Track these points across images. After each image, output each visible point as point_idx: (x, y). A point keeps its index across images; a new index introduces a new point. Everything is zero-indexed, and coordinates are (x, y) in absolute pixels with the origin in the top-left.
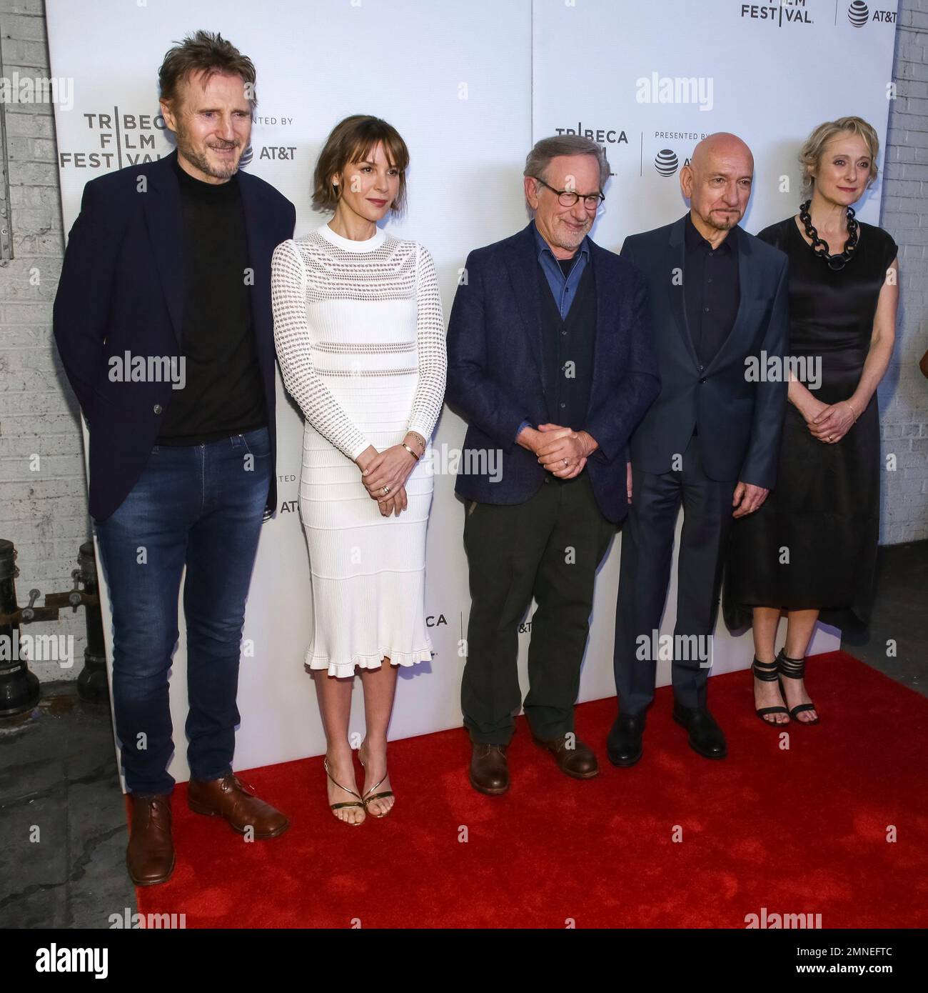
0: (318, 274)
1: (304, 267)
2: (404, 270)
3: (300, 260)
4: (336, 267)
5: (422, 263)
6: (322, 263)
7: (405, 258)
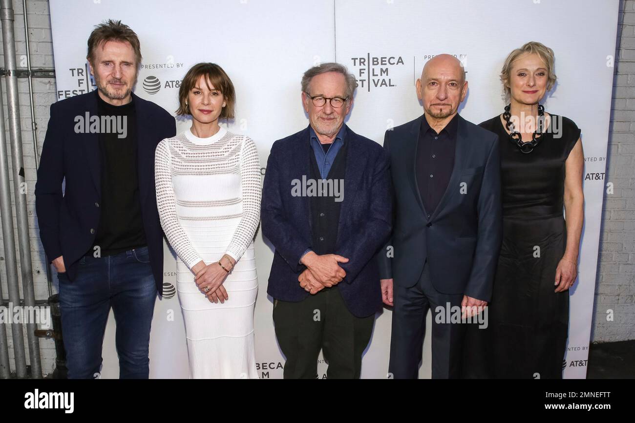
0: (177, 159)
1: (170, 155)
2: (231, 155)
3: (169, 151)
4: (188, 155)
5: (245, 150)
6: (180, 152)
7: (233, 147)
